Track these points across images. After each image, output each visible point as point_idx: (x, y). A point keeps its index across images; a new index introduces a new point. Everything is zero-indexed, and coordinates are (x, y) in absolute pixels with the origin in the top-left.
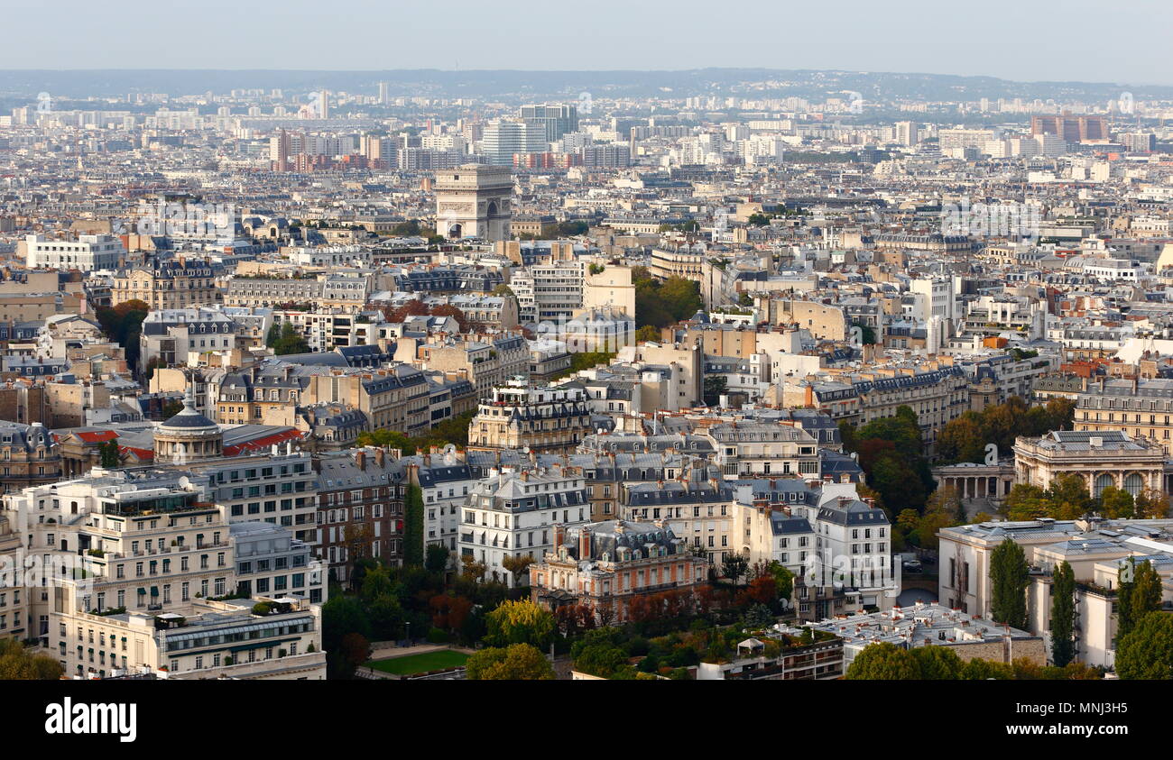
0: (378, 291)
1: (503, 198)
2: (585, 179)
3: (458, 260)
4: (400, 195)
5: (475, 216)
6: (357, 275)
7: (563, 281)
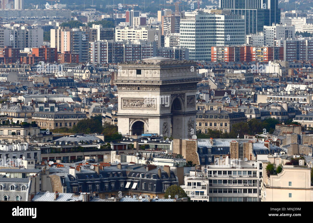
0: (42, 192)
1: (188, 94)
2: (285, 73)
3: (131, 159)
4: (87, 90)
5: (157, 112)
6: (20, 176)
7: (240, 182)
